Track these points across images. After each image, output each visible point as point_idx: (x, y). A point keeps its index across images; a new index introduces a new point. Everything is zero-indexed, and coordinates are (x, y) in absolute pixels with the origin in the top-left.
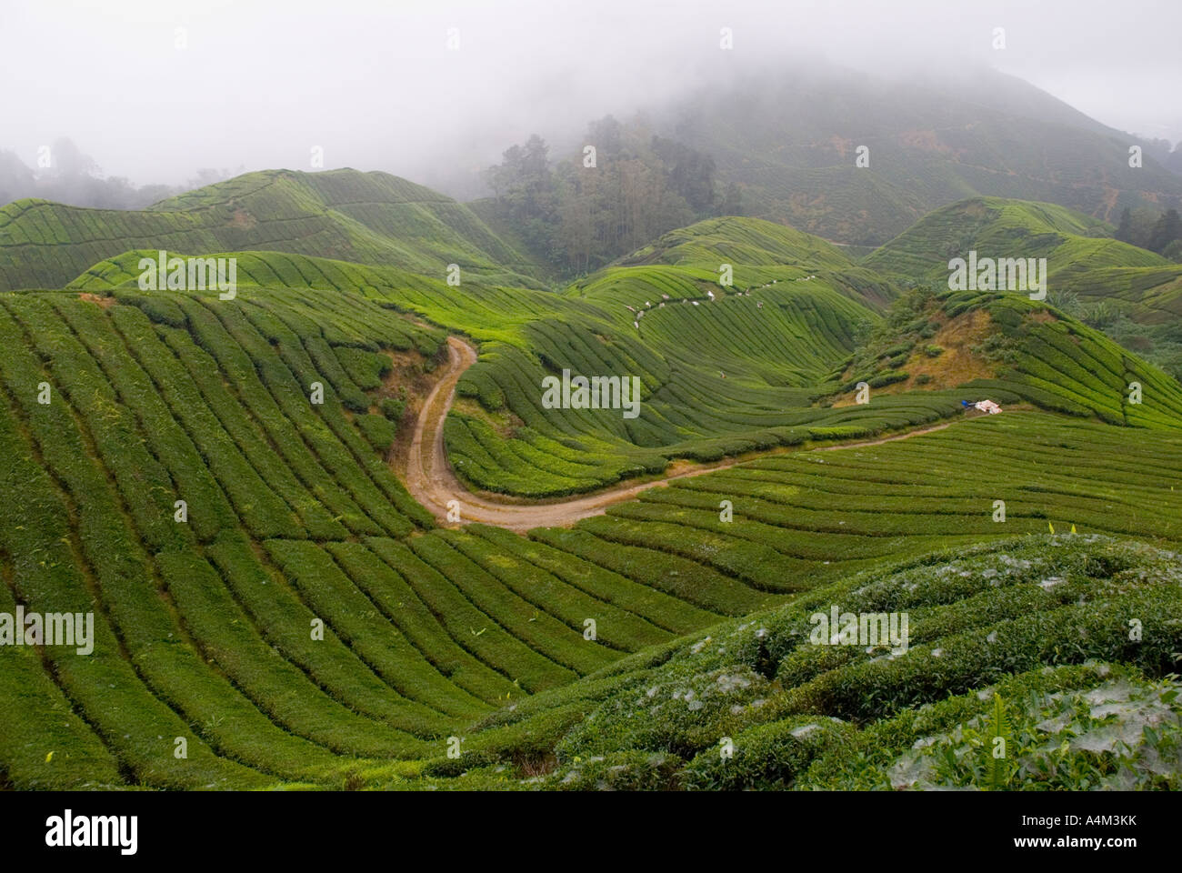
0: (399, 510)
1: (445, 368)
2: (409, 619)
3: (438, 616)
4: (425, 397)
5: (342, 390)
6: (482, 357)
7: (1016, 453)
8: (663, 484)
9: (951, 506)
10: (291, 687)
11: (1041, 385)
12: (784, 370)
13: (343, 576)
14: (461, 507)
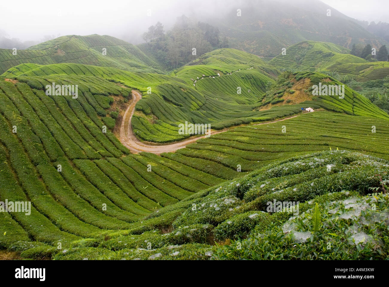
0: (118, 148)
1: (131, 101)
2: (122, 184)
3: (132, 183)
4: (125, 111)
5: (97, 109)
6: (143, 97)
7: (319, 125)
8: (205, 137)
9: (298, 142)
10: (84, 207)
11: (327, 102)
12: (243, 99)
13: (100, 171)
14: (138, 147)
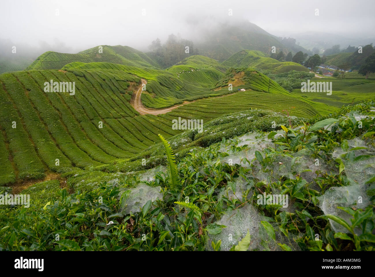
0: (132, 112)
1: (141, 85)
2: (134, 132)
3: (140, 131)
4: (137, 91)
5: (120, 90)
6: (149, 83)
7: (248, 98)
8: (182, 105)
9: (235, 108)
10: (110, 146)
11: (253, 86)
12: (206, 84)
13: (121, 125)
14: (145, 111)
